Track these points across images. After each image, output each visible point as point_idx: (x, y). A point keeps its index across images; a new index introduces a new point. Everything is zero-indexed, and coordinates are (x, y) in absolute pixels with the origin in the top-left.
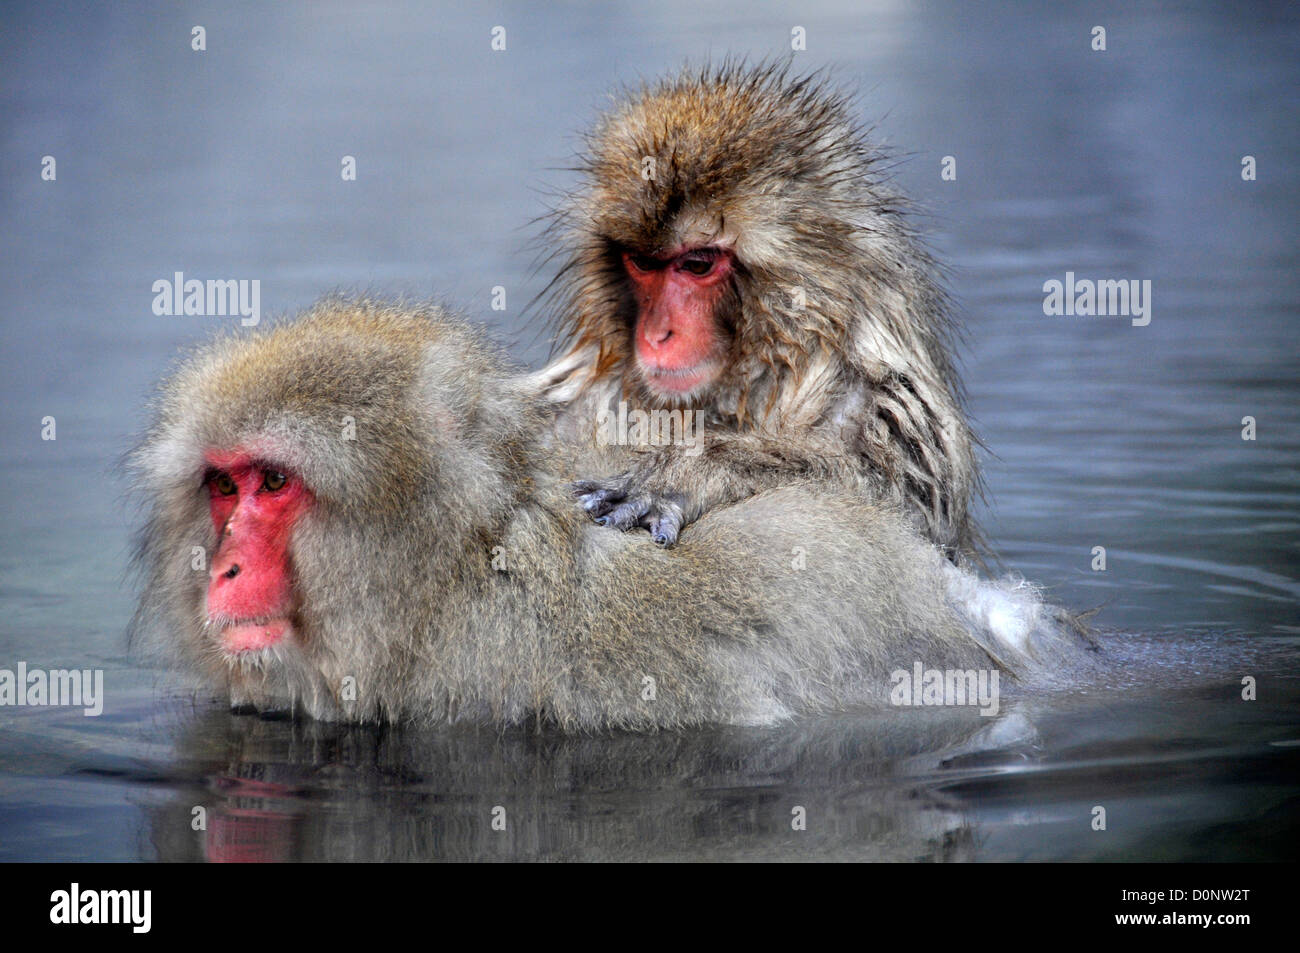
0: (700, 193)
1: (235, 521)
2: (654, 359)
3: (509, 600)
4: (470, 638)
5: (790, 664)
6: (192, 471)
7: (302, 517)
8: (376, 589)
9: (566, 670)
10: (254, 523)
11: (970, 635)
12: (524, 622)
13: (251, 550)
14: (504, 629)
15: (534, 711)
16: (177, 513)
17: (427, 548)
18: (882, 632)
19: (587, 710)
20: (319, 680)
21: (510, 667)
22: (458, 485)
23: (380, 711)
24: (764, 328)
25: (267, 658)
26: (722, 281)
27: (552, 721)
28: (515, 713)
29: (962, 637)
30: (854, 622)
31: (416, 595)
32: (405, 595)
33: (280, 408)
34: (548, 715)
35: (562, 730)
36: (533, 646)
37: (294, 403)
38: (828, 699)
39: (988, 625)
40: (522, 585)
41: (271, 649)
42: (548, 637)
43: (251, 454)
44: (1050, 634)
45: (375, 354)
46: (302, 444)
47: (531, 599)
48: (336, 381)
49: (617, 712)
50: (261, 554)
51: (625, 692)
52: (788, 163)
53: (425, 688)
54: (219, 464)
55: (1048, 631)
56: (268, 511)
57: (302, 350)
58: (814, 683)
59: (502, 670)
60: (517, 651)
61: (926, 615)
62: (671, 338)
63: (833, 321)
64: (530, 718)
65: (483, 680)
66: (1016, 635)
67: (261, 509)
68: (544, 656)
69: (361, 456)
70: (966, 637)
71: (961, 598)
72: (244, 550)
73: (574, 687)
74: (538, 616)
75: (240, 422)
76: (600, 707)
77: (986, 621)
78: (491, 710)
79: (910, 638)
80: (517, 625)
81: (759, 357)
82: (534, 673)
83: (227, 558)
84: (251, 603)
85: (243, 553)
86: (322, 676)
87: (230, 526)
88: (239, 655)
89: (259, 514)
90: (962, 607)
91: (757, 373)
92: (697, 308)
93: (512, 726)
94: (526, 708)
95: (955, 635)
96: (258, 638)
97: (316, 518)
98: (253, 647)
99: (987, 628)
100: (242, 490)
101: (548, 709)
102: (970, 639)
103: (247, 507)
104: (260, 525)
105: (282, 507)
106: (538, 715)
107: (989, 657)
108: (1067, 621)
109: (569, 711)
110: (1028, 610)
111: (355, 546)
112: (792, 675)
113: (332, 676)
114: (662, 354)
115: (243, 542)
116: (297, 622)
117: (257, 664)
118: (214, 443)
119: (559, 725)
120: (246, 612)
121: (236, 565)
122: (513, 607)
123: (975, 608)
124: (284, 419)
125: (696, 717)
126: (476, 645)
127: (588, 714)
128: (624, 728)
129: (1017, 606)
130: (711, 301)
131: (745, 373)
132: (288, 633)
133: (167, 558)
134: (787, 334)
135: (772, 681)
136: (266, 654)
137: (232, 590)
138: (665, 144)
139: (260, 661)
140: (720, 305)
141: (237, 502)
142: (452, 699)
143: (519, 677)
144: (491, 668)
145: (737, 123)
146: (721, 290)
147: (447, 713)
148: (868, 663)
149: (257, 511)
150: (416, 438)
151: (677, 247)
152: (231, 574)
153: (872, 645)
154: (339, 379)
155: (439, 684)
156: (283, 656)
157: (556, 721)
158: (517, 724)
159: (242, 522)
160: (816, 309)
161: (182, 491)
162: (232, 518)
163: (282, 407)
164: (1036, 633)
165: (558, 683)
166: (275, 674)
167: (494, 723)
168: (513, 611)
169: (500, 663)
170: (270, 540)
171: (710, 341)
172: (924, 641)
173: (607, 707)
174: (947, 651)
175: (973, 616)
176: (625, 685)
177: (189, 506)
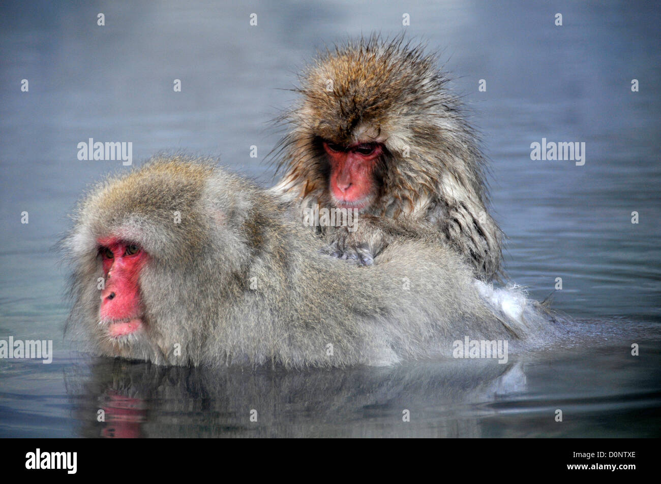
0: (368, 117)
1: (112, 270)
2: (342, 197)
3: (255, 302)
4: (236, 323)
5: (400, 331)
6: (91, 249)
7: (145, 266)
8: (181, 301)
9: (286, 335)
10: (122, 271)
11: (493, 314)
12: (264, 313)
13: (121, 285)
14: (253, 318)
15: (271, 357)
16: (87, 268)
17: (208, 280)
18: (448, 314)
19: (296, 356)
20: (157, 349)
21: (258, 336)
22: (221, 249)
23: (190, 362)
24: (397, 181)
25: (131, 339)
26: (377, 157)
27: (279, 362)
28: (261, 359)
29: (489, 315)
30: (432, 310)
31: (203, 304)
32: (198, 305)
33: (130, 212)
34: (277, 360)
35: (284, 367)
36: (269, 324)
37: (137, 209)
38: (421, 350)
39: (501, 308)
40: (262, 295)
41: (132, 334)
42: (276, 319)
43: (117, 237)
44: (532, 313)
45: (179, 183)
46: (142, 229)
47: (267, 302)
48: (158, 198)
49: (312, 357)
50: (125, 286)
51: (315, 347)
52: (410, 98)
53: (213, 351)
54: (104, 244)
55: (531, 312)
56: (128, 265)
57: (141, 182)
58: (413, 342)
59: (254, 338)
60: (260, 327)
61: (471, 305)
62: (351, 187)
63: (432, 178)
64: (268, 361)
65: (245, 343)
66: (516, 313)
67: (125, 263)
68: (274, 330)
69: (172, 234)
70: (491, 315)
71: (487, 295)
72: (117, 285)
73: (290, 344)
74: (271, 309)
75: (111, 221)
76: (303, 355)
77: (500, 307)
78: (249, 358)
79: (463, 317)
80: (260, 315)
81: (393, 194)
82: (270, 338)
83: (108, 289)
84: (121, 312)
85: (116, 287)
86: (159, 347)
87: (110, 273)
88: (116, 338)
89: (124, 266)
90: (488, 300)
91: (391, 202)
92: (364, 171)
93: (260, 366)
94: (266, 357)
95: (486, 314)
96: (125, 329)
97: (151, 267)
98: (122, 333)
99: (501, 310)
100: (116, 255)
101: (277, 356)
102: (493, 316)
103: (118, 263)
104: (125, 272)
105: (135, 262)
106: (273, 360)
107: (503, 325)
108: (539, 307)
109: (288, 357)
110: (521, 300)
111: (170, 280)
112: (402, 337)
113: (163, 347)
114: (346, 194)
115: (117, 281)
116: (144, 319)
117: (126, 342)
118: (100, 233)
119: (283, 364)
120: (119, 317)
121: (113, 293)
122: (257, 305)
123: (495, 300)
124: (132, 217)
125: (351, 360)
126: (239, 326)
127: (298, 359)
128: (315, 366)
129: (515, 298)
130: (372, 168)
131: (385, 202)
132: (140, 326)
133: (83, 292)
134: (409, 184)
135: (391, 339)
136: (130, 337)
137: (111, 305)
138: (348, 90)
139: (128, 340)
140: (375, 169)
141: (113, 261)
142: (228, 354)
143: (263, 340)
144: (248, 338)
145: (385, 78)
146: (377, 162)
147: (225, 362)
148: (442, 330)
149: (123, 265)
150: (200, 226)
151: (356, 142)
152: (111, 297)
153: (443, 321)
154: (160, 196)
155: (220, 348)
156: (139, 337)
157: (281, 363)
158: (262, 365)
159: (116, 271)
160: (424, 172)
161: (88, 258)
162: (111, 269)
163: (131, 211)
164: (525, 312)
165: (282, 343)
166: (136, 347)
167: (251, 365)
168: (257, 308)
169: (252, 335)
170: (129, 279)
171: (370, 187)
172: (469, 318)
173: (306, 355)
174: (482, 322)
175: (494, 304)
176: (315, 343)
177: (92, 265)
